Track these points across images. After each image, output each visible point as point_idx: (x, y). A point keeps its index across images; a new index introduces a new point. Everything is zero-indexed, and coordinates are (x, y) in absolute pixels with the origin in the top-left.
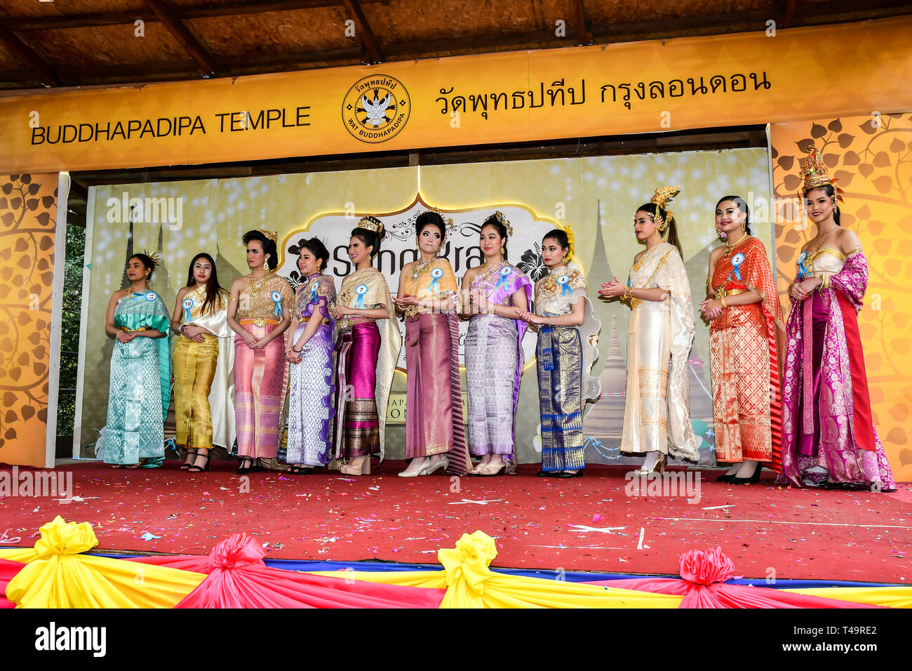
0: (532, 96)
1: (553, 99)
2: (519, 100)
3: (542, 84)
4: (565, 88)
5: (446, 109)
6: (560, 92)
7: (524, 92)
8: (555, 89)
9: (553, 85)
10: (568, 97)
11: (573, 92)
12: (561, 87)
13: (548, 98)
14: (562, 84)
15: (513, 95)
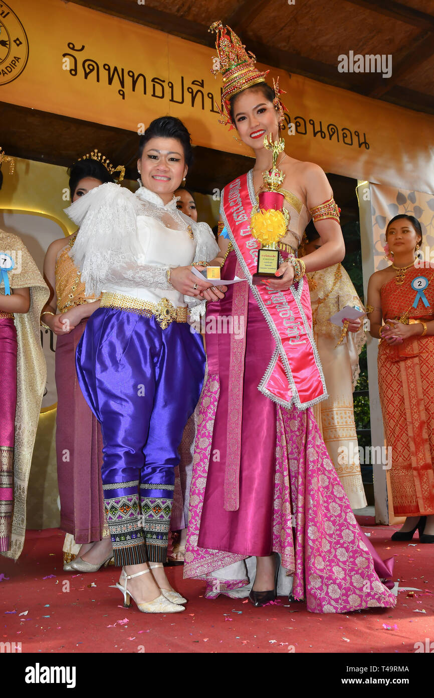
0: (172, 87)
1: (193, 99)
2: (158, 88)
3: (182, 78)
4: (205, 91)
5: (76, 70)
6: (199, 94)
7: (164, 81)
8: (195, 88)
9: (193, 83)
10: (208, 101)
11: (212, 98)
12: (200, 88)
13: (188, 96)
14: (202, 85)
15: (153, 80)
